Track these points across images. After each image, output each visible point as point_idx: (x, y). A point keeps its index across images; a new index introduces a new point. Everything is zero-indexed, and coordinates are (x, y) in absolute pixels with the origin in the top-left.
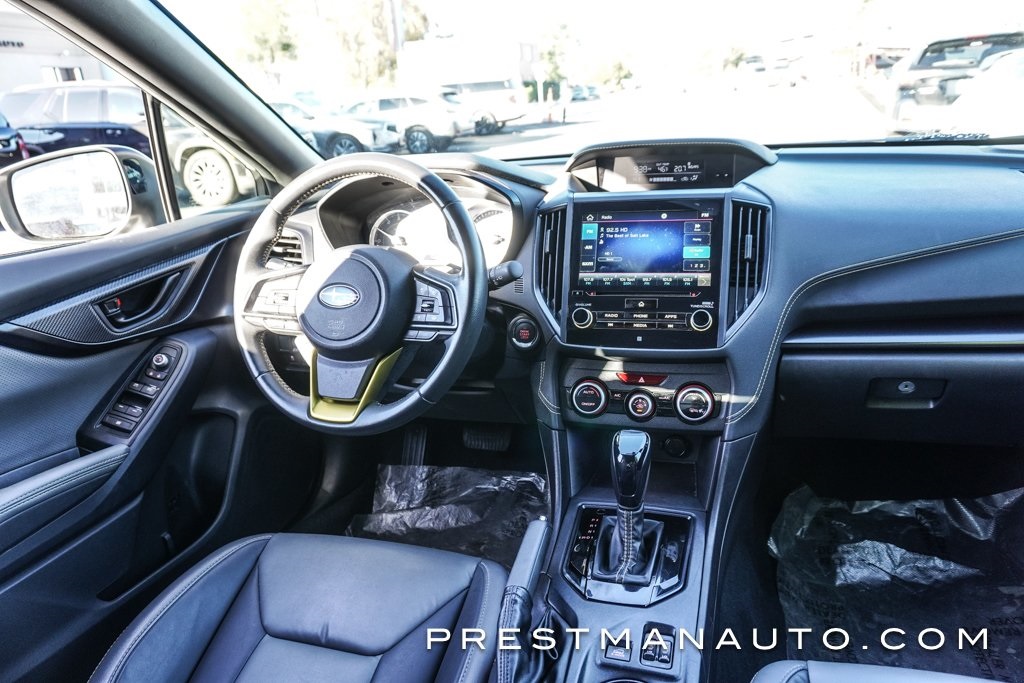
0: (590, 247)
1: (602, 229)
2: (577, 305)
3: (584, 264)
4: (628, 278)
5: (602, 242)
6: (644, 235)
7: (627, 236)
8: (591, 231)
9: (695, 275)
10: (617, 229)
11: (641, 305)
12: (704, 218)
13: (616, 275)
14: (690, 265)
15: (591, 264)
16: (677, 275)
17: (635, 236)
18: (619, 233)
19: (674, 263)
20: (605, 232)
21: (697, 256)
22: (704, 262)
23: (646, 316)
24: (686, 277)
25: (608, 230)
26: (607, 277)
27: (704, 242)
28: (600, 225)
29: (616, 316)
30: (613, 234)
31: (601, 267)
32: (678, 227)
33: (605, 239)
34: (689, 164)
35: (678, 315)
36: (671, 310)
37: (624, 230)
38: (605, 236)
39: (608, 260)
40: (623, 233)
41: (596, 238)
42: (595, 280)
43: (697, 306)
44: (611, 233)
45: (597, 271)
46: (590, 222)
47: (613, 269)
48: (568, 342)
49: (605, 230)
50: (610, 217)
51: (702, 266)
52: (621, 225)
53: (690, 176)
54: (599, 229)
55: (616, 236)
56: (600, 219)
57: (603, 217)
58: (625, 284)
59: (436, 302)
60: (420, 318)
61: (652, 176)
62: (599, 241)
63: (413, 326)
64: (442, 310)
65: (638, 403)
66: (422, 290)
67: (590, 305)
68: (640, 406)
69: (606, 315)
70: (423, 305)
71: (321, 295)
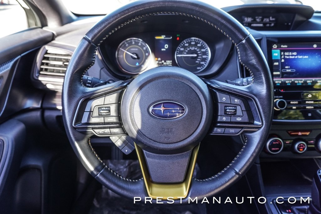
0: (277, 64)
1: (282, 53)
2: (275, 97)
3: (275, 73)
4: (299, 81)
5: (283, 61)
6: (305, 57)
7: (296, 57)
8: (276, 54)
10: (290, 53)
11: (310, 96)
13: (293, 79)
15: (278, 73)
17: (301, 57)
18: (292, 55)
20: (284, 55)
23: (312, 102)
25: (286, 54)
26: (288, 81)
28: (281, 51)
29: (297, 102)
30: (289, 56)
31: (284, 75)
33: (284, 58)
34: (271, 18)
37: (295, 53)
38: (284, 57)
39: (288, 71)
41: (279, 58)
42: (282, 82)
44: (287, 56)
45: (282, 77)
46: (275, 49)
47: (291, 76)
49: (284, 53)
50: (286, 46)
52: (292, 51)
53: (270, 24)
54: (281, 54)
56: (280, 47)
57: (282, 46)
58: (298, 84)
59: (238, 108)
60: (224, 119)
61: (253, 23)
62: (281, 60)
63: (219, 125)
64: (245, 113)
65: (301, 146)
66: (223, 98)
67: (282, 97)
68: (302, 147)
69: (291, 102)
70: (225, 110)
71: (150, 110)
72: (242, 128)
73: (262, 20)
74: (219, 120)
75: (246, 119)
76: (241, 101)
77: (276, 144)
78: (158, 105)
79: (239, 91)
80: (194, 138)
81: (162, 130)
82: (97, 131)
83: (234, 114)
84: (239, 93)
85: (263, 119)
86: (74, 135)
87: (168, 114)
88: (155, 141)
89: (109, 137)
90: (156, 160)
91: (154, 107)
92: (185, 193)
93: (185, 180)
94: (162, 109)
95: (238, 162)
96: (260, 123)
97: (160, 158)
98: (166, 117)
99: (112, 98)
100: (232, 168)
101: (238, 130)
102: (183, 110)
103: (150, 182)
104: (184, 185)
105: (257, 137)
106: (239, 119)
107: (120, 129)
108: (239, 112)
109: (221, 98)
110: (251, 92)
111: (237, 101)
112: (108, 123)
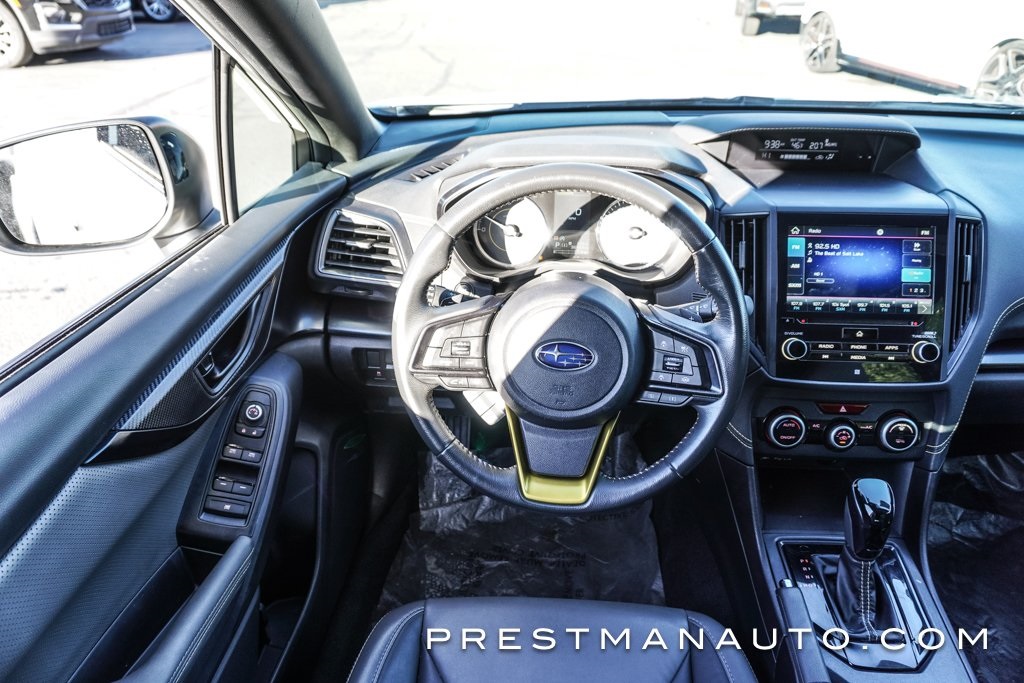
0: (797, 266)
1: (810, 245)
2: (786, 333)
3: (790, 285)
4: (841, 303)
5: (810, 260)
6: (858, 254)
7: (839, 254)
8: (797, 247)
9: (915, 301)
10: (827, 246)
11: (860, 334)
12: (924, 236)
13: (828, 299)
14: (908, 290)
15: (799, 285)
16: (895, 301)
17: (849, 254)
18: (830, 250)
19: (892, 286)
20: (814, 249)
21: (916, 279)
22: (924, 286)
23: (864, 347)
24: (906, 303)
25: (817, 246)
26: (818, 302)
27: (924, 264)
28: (808, 240)
29: (831, 346)
30: (823, 250)
31: (811, 289)
32: (894, 246)
33: (813, 256)
34: (827, 141)
35: (899, 347)
36: (892, 341)
37: (836, 246)
38: (814, 253)
39: (818, 281)
40: (833, 250)
41: (803, 255)
42: (805, 305)
43: (919, 336)
44: (820, 250)
45: (806, 294)
46: (795, 236)
47: (824, 292)
48: (777, 376)
49: (813, 246)
50: (818, 231)
51: (922, 290)
52: (831, 241)
53: (825, 154)
54: (807, 246)
55: (826, 253)
56: (807, 233)
57: (810, 231)
58: (838, 309)
59: (686, 361)
60: (662, 377)
61: (784, 153)
62: (807, 259)
63: (651, 386)
64: (697, 370)
65: (842, 435)
66: (662, 343)
67: (801, 334)
68: (844, 438)
69: (820, 346)
70: (664, 362)
71: (537, 354)
72: (690, 394)
73: (806, 145)
74: (652, 378)
75: (697, 380)
76: (692, 350)
77: (790, 427)
78: (551, 347)
79: (689, 332)
80: (606, 405)
81: (554, 388)
82: (446, 380)
83: (679, 369)
84: (688, 334)
85: (726, 382)
86: (410, 384)
87: (565, 363)
88: (540, 404)
89: (461, 392)
90: (541, 437)
91: (544, 349)
92: (584, 496)
93: (587, 475)
94: (555, 354)
95: (679, 453)
96: (722, 389)
97: (547, 434)
98: (562, 367)
99: (476, 328)
100: (668, 463)
101: (684, 398)
102: (591, 358)
103: (528, 471)
104: (584, 482)
105: (713, 412)
106: (685, 380)
107: (485, 380)
108: (687, 369)
109: (659, 343)
110: (710, 337)
111: (684, 348)
112: (465, 370)
